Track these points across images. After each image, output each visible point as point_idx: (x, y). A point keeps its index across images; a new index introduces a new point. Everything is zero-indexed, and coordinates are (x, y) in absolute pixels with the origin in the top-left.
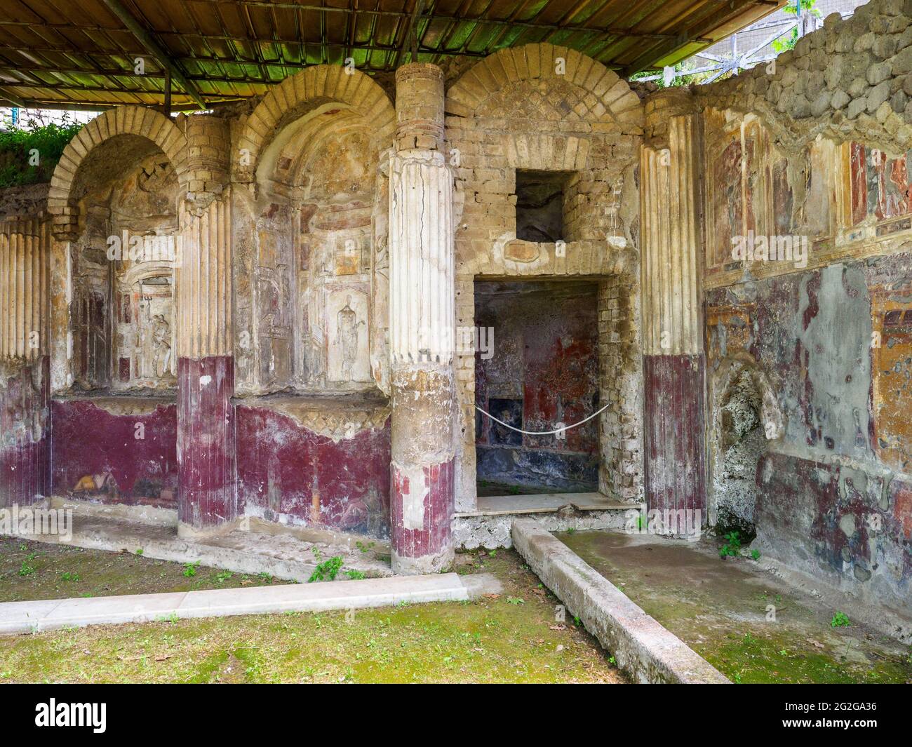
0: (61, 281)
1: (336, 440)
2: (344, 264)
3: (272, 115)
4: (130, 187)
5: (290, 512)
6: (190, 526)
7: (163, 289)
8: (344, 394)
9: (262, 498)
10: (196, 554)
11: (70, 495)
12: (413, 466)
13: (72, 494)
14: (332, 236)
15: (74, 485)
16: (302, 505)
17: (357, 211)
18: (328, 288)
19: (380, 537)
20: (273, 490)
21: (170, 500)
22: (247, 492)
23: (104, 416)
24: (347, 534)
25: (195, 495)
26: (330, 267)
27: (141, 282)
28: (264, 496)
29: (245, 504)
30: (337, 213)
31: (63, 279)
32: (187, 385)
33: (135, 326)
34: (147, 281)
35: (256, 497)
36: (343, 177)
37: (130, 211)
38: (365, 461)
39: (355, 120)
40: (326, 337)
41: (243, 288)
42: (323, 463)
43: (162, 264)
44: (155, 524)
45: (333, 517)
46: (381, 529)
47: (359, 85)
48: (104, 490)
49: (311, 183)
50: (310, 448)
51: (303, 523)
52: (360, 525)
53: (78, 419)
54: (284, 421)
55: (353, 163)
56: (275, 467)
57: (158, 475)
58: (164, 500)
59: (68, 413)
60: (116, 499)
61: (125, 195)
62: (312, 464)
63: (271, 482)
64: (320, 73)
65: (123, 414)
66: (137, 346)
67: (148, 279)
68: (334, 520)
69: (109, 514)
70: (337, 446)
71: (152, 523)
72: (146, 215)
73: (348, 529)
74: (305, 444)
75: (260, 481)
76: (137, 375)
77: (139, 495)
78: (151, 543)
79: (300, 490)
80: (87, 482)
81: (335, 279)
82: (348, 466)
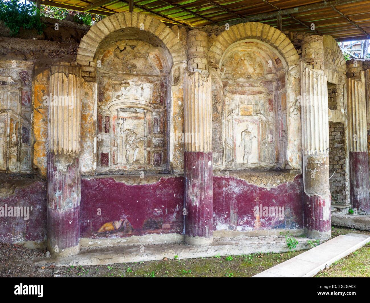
0: (89, 106)
1: (268, 188)
2: (245, 111)
3: (231, 38)
4: (109, 55)
5: (243, 224)
6: (204, 238)
7: (134, 115)
8: (243, 169)
9: (227, 220)
10: (213, 251)
11: (94, 236)
12: (325, 195)
13: (96, 235)
14: (237, 97)
15: (98, 229)
16: (250, 220)
17: (251, 88)
18: (236, 121)
19: (292, 228)
20: (233, 215)
21: (168, 229)
22: (217, 218)
23: (121, 186)
24: (275, 230)
25: (207, 221)
26: (236, 111)
27: (119, 110)
28: (228, 219)
29: (217, 224)
30: (241, 87)
31: (91, 105)
32: (202, 166)
33: (112, 135)
34: (123, 110)
35: (223, 220)
36: (243, 71)
37: (108, 68)
38: (284, 196)
39: (250, 47)
40: (235, 143)
41: (216, 118)
42: (262, 200)
43: (134, 101)
44: (159, 243)
45: (267, 223)
46: (292, 225)
47: (279, 36)
48: (122, 229)
49: (225, 71)
50: (254, 193)
51: (251, 228)
52: (281, 225)
53: (101, 189)
54: (239, 182)
55: (248, 66)
56: (234, 204)
57: (161, 216)
58: (164, 229)
59: (94, 186)
60: (130, 233)
61: (105, 59)
62: (255, 200)
63: (232, 212)
64: (259, 26)
65: (135, 184)
66: (114, 146)
67: (123, 109)
68: (267, 225)
69: (125, 243)
70: (269, 191)
71: (157, 243)
72: (121, 72)
73: (275, 228)
74: (252, 192)
75: (225, 212)
76: (113, 163)
77: (147, 229)
78: (184, 250)
79: (249, 213)
80: (108, 226)
81: (240, 117)
82: (275, 200)
